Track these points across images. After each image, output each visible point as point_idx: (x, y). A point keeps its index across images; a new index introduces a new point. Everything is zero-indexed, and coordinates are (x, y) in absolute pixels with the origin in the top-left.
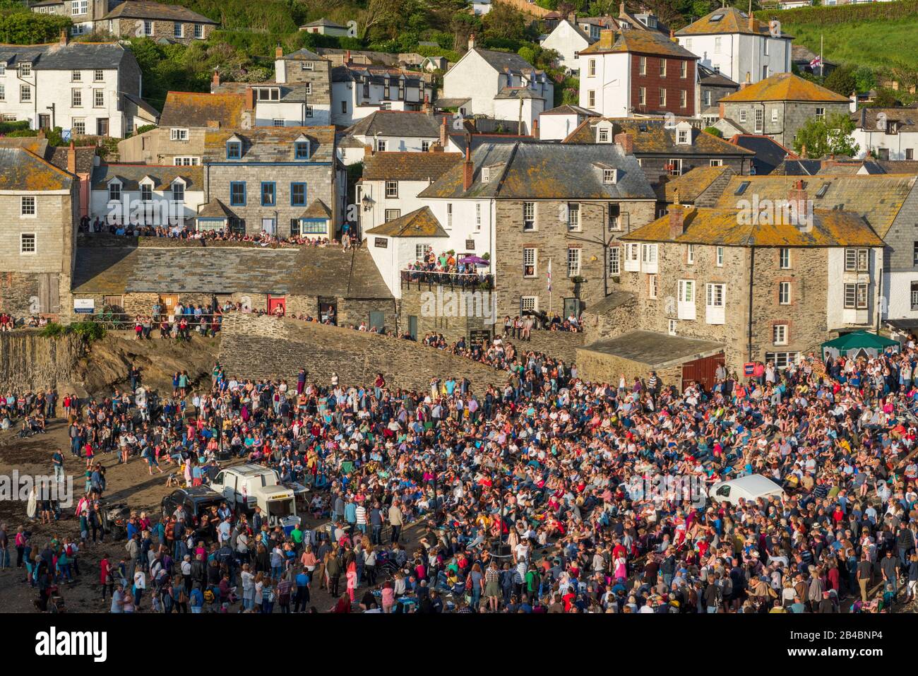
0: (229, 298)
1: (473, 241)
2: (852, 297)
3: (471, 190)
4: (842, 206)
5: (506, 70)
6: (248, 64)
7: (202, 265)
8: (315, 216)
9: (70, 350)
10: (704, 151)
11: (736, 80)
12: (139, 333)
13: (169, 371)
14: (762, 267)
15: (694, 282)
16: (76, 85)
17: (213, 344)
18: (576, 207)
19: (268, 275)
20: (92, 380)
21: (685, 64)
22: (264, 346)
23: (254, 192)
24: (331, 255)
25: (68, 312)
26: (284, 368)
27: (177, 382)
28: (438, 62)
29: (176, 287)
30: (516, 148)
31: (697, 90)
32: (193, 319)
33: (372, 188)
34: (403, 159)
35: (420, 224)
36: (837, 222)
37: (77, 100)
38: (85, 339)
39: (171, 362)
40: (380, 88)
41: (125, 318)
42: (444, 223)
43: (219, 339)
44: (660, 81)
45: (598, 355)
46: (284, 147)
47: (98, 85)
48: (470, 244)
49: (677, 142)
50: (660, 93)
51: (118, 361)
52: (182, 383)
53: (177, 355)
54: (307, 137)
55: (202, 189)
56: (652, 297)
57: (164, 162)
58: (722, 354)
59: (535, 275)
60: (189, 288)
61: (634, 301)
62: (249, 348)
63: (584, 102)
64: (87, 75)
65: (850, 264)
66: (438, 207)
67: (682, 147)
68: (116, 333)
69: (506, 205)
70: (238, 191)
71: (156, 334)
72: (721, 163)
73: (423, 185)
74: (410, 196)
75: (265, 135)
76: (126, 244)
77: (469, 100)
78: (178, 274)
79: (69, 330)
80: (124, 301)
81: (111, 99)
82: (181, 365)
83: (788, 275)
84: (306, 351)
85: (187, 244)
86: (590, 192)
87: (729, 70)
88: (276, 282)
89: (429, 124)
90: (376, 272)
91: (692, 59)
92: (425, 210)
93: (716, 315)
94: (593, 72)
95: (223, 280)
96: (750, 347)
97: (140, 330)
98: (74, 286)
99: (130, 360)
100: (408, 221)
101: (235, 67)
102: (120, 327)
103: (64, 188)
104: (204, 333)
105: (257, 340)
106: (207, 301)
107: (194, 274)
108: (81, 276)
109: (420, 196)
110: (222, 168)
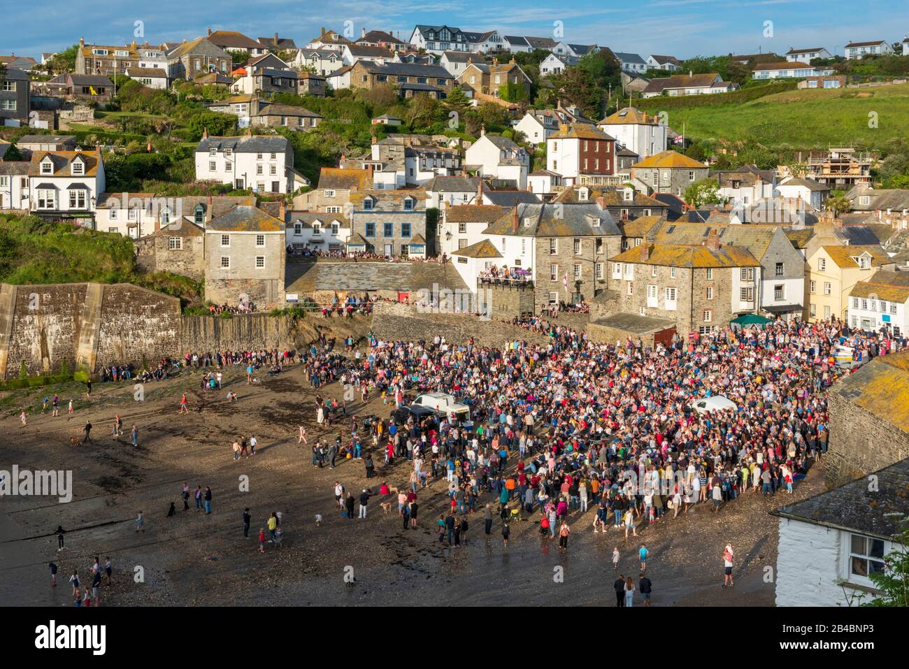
0: (375, 293)
1: (520, 261)
2: (745, 294)
3: (518, 230)
4: (732, 243)
5: (504, 148)
6: (350, 145)
7: (357, 273)
8: (417, 243)
9: (286, 324)
10: (640, 204)
11: (636, 152)
12: (325, 314)
13: (342, 336)
14: (697, 279)
15: (656, 287)
16: (260, 162)
17: (368, 320)
18: (578, 241)
19: (397, 279)
20: (299, 342)
21: (609, 144)
22: (399, 321)
23: (380, 229)
24: (432, 267)
25: (283, 302)
26: (411, 334)
27: (347, 341)
28: (457, 141)
29: (344, 287)
30: (543, 207)
31: (615, 159)
32: (354, 305)
33: (445, 227)
34: (468, 210)
35: (484, 250)
36: (735, 253)
37: (260, 171)
38: (295, 318)
39: (343, 330)
40: (432, 160)
41: (316, 305)
42: (500, 249)
43: (372, 317)
44: (595, 155)
45: (602, 327)
46: (397, 202)
47: (273, 162)
48: (518, 262)
49: (625, 199)
50: (594, 162)
51: (313, 331)
52: (350, 343)
53: (347, 327)
54: (412, 197)
55: (349, 227)
56: (629, 293)
57: (320, 210)
58: (675, 327)
59: (556, 280)
60: (352, 287)
61: (618, 296)
62: (390, 322)
63: (550, 167)
64: (266, 156)
65: (743, 276)
66: (496, 240)
67: (627, 202)
68: (311, 314)
69: (541, 240)
70: (370, 228)
71: (335, 315)
72: (650, 211)
73: (485, 226)
74: (475, 232)
75: (385, 195)
76: (310, 261)
77: (482, 166)
78: (344, 279)
79: (286, 312)
80: (315, 295)
81: (281, 169)
82: (348, 333)
83: (711, 283)
84: (425, 324)
85: (346, 261)
86: (587, 232)
87: (632, 147)
88: (402, 284)
89: (467, 184)
90: (459, 277)
91: (612, 141)
92: (487, 241)
93: (671, 305)
94: (556, 149)
95: (370, 282)
96: (692, 323)
97: (326, 312)
98: (286, 286)
99: (319, 329)
100: (479, 248)
101: (342, 147)
102: (314, 311)
103: (281, 230)
104: (362, 313)
105: (395, 318)
106: (363, 295)
107: (353, 279)
108: (289, 280)
109: (482, 233)
110: (361, 215)
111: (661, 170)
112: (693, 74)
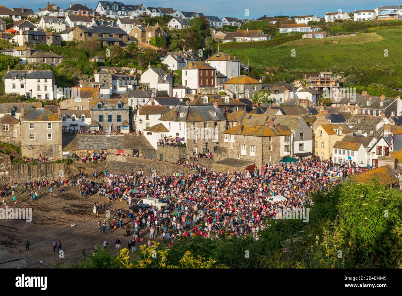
0: (107, 150)
1: (178, 133)
2: (286, 148)
3: (177, 119)
4: (279, 124)
5: (160, 74)
6: (81, 73)
7: (97, 141)
8: (125, 125)
9: (64, 167)
10: (233, 104)
11: (225, 75)
12: (83, 161)
13: (92, 172)
14: (265, 142)
15: (246, 145)
16: (39, 84)
17: (104, 164)
18: (206, 123)
19: (117, 143)
20: (70, 175)
21: (212, 71)
22: (120, 164)
23: (106, 118)
24: (134, 137)
25: (61, 156)
26: (126, 170)
27: (94, 174)
28: (135, 70)
29: (91, 148)
30: (189, 107)
31: (216, 79)
32: (97, 157)
33: (138, 117)
35: (159, 128)
36: (281, 129)
37: (39, 88)
38: (68, 164)
39: (92, 169)
40: (125, 81)
41: (78, 157)
42: (168, 128)
43: (106, 162)
44: (206, 78)
45: (220, 165)
46: (114, 105)
47: (46, 84)
48: (177, 134)
49: (226, 102)
50: (206, 81)
51: (77, 170)
52: (95, 175)
53: (94, 167)
54: (121, 102)
55: (90, 117)
56: (232, 149)
57: (74, 109)
58: (255, 164)
59: (196, 143)
60: (95, 148)
61: (227, 150)
62: (115, 165)
63: (183, 84)
64: (42, 81)
65: (285, 140)
66: (166, 123)
68: (76, 162)
69: (189, 124)
70: (101, 118)
71: (88, 161)
72: (238, 107)
73: (159, 116)
74: (154, 120)
75: (107, 101)
76: (73, 135)
77: (149, 83)
78: (91, 144)
79: (63, 161)
80: (77, 152)
81: (50, 88)
82: (95, 170)
83: (271, 143)
84: (133, 165)
85: (91, 135)
86: (210, 119)
87: (223, 72)
88: (120, 146)
89: (144, 94)
90: (148, 142)
91: (214, 70)
92: (161, 124)
93: (253, 154)
94: (186, 75)
95: (104, 145)
96: (263, 162)
97: (83, 160)
98: (63, 148)
99: (80, 169)
100: (158, 127)
101: (78, 74)
102: (77, 160)
103: (60, 120)
104: (101, 160)
105: (118, 162)
106: (101, 151)
107: (95, 144)
108: (64, 145)
109: (158, 120)
110: (96, 111)
111: (239, 85)
112: (249, 30)
